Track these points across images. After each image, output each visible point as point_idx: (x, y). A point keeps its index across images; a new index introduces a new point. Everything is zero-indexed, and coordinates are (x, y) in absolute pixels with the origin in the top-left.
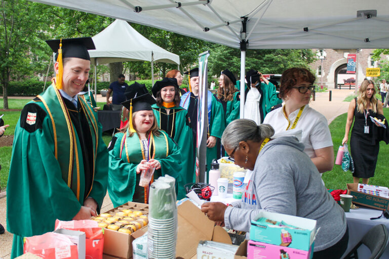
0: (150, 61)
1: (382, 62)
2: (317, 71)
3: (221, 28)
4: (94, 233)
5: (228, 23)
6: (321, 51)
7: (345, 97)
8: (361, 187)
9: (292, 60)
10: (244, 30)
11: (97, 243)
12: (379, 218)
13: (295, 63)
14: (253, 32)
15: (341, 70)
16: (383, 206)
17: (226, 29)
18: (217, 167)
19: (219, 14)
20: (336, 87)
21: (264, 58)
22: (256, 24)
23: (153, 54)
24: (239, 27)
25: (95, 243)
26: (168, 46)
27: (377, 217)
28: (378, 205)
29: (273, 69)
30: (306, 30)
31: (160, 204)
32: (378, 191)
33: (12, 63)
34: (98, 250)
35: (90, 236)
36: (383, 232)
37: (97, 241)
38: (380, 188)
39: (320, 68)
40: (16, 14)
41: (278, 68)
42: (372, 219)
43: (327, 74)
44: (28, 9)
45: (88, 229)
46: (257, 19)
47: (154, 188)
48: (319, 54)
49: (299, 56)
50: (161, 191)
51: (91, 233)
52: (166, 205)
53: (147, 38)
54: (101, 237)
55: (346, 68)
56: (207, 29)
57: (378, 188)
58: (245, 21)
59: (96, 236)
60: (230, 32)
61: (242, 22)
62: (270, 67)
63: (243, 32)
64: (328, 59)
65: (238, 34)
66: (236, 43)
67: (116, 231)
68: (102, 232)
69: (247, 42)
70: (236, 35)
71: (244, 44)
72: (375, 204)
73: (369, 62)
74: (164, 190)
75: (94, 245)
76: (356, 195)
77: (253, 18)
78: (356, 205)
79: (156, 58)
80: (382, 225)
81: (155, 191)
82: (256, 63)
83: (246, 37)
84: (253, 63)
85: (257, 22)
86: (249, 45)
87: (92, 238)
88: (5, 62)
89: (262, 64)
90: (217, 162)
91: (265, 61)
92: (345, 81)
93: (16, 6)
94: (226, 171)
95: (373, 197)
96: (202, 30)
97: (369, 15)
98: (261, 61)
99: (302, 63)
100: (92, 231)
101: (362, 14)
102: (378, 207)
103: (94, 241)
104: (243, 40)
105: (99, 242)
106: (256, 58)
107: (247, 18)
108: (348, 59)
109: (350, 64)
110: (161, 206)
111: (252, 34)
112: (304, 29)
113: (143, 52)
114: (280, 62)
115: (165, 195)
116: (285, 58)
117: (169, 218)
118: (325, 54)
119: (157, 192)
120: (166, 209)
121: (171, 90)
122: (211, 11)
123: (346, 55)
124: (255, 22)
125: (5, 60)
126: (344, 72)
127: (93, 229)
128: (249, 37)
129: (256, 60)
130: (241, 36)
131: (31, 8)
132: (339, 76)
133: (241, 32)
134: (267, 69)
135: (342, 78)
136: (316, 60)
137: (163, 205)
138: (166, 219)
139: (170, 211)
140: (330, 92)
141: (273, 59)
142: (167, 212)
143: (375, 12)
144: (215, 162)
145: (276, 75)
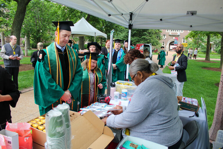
0: (94, 36)
1: (188, 41)
2: (162, 44)
3: (118, 16)
4: (25, 133)
5: (122, 14)
6: (164, 36)
7: (173, 54)
8: (184, 99)
9: (153, 39)
10: (131, 19)
11: (27, 139)
12: (193, 116)
13: (154, 40)
14: (135, 20)
15: (171, 44)
16: (195, 109)
17: (121, 17)
18: (114, 86)
19: (117, 8)
20: (169, 50)
21: (142, 38)
22: (136, 16)
23: (95, 33)
24: (128, 17)
25: (26, 139)
26: (103, 31)
27: (192, 116)
28: (192, 109)
29: (145, 42)
30: (161, 20)
31: (53, 128)
32: (192, 101)
33: (41, 36)
34: (28, 143)
35: (23, 135)
36: (196, 126)
37: (27, 138)
38: (193, 100)
39: (164, 43)
40: (43, 16)
41: (147, 42)
42: (190, 117)
43: (166, 45)
44: (48, 15)
45: (22, 131)
46: (137, 14)
47: (48, 116)
48: (163, 37)
49: (155, 37)
50: (54, 118)
51: (23, 133)
52: (57, 128)
53: (95, 27)
54: (30, 135)
55: (174, 43)
56: (110, 15)
57: (192, 100)
58: (131, 15)
59: (27, 135)
60: (123, 19)
61: (130, 15)
62: (144, 41)
63: (130, 20)
64: (167, 39)
65: (128, 21)
66: (126, 25)
67: (41, 131)
68: (31, 133)
69: (132, 25)
70: (127, 21)
71: (130, 26)
72: (191, 108)
73: (183, 41)
74: (55, 117)
75: (25, 141)
76: (182, 104)
77: (135, 13)
78: (182, 108)
79: (97, 35)
80: (195, 121)
81: (49, 118)
82: (138, 39)
83: (132, 22)
84: (137, 39)
85: (137, 15)
86: (133, 27)
87: (24, 136)
88: (38, 35)
89: (141, 40)
90: (114, 83)
91: (142, 39)
92: (173, 48)
93: (43, 13)
94: (119, 88)
95: (190, 105)
96: (107, 15)
97: (193, 13)
98: (140, 39)
99: (157, 40)
100: (24, 132)
101: (189, 13)
102: (192, 110)
103: (25, 138)
104: (130, 24)
105: (28, 139)
106: (139, 37)
107: (132, 13)
108: (175, 40)
109: (175, 41)
110: (53, 129)
111: (134, 21)
112: (160, 19)
113: (92, 32)
114: (148, 39)
115: (56, 121)
116: (150, 38)
117: (59, 138)
118: (166, 37)
119: (50, 119)
120: (57, 131)
121: (93, 47)
122: (113, 6)
123: (174, 38)
124: (136, 15)
125: (38, 34)
126: (173, 45)
127: (25, 131)
128: (133, 22)
129: (139, 38)
130: (129, 22)
131: (49, 14)
132: (171, 46)
133: (129, 20)
134: (143, 42)
135: (172, 47)
136: (162, 39)
137: (55, 128)
138: (57, 138)
139: (61, 132)
140: (167, 52)
141: (145, 38)
142: (59, 133)
143: (196, 12)
144: (113, 83)
145: (146, 44)
